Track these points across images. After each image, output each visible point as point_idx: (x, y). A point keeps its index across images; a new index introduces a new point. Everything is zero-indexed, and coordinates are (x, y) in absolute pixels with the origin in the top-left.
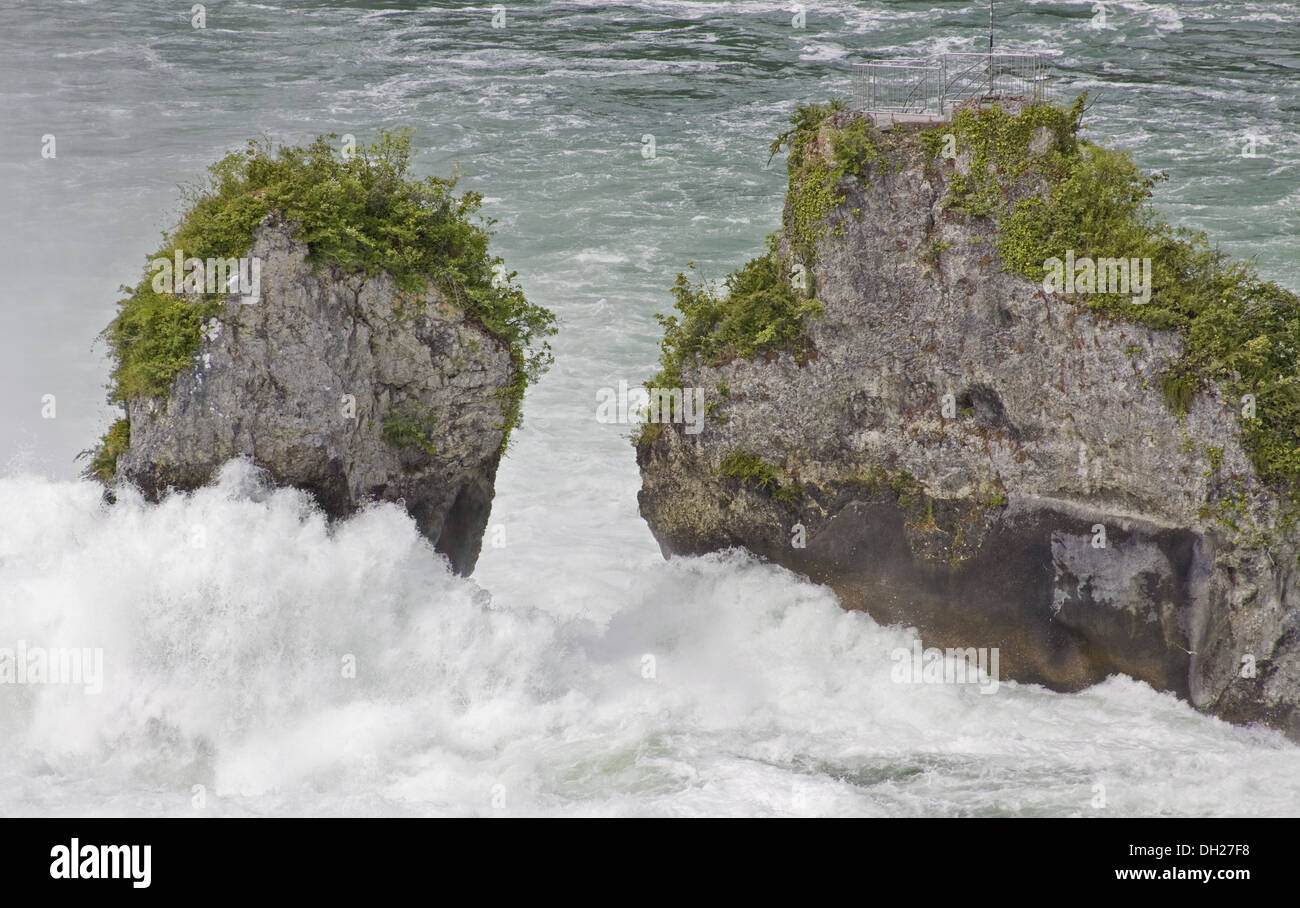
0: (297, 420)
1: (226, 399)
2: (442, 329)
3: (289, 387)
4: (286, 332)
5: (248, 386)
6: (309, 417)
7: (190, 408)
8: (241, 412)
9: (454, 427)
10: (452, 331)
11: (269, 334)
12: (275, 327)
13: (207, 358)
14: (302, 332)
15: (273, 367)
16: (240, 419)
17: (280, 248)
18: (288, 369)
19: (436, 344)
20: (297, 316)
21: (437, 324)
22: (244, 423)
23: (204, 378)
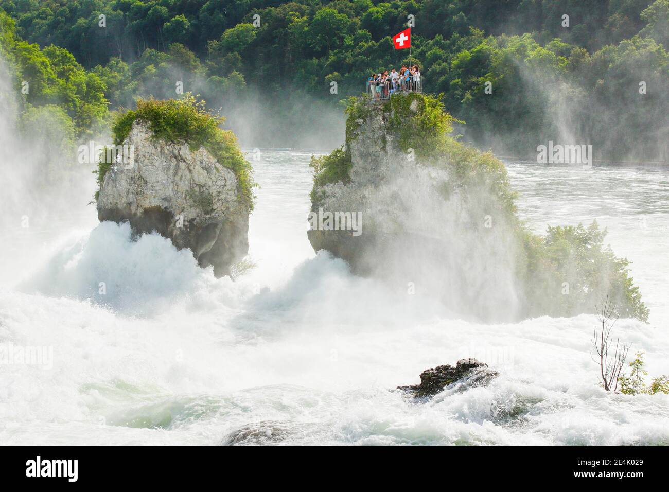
0: (151, 192)
1: (123, 182)
2: (210, 165)
3: (148, 180)
4: (146, 161)
5: (132, 178)
6: (156, 191)
7: (110, 184)
8: (129, 187)
9: (219, 200)
10: (213, 166)
11: (139, 161)
12: (142, 159)
13: (116, 168)
14: (154, 161)
15: (141, 172)
16: (129, 189)
17: (142, 132)
18: (147, 173)
19: (207, 169)
20: (150, 156)
21: (208, 163)
22: (130, 191)
23: (115, 174)
